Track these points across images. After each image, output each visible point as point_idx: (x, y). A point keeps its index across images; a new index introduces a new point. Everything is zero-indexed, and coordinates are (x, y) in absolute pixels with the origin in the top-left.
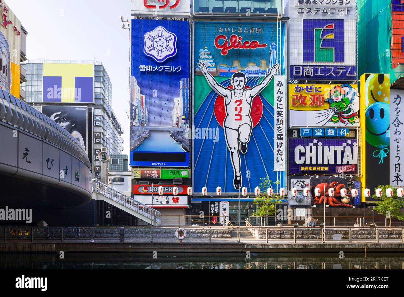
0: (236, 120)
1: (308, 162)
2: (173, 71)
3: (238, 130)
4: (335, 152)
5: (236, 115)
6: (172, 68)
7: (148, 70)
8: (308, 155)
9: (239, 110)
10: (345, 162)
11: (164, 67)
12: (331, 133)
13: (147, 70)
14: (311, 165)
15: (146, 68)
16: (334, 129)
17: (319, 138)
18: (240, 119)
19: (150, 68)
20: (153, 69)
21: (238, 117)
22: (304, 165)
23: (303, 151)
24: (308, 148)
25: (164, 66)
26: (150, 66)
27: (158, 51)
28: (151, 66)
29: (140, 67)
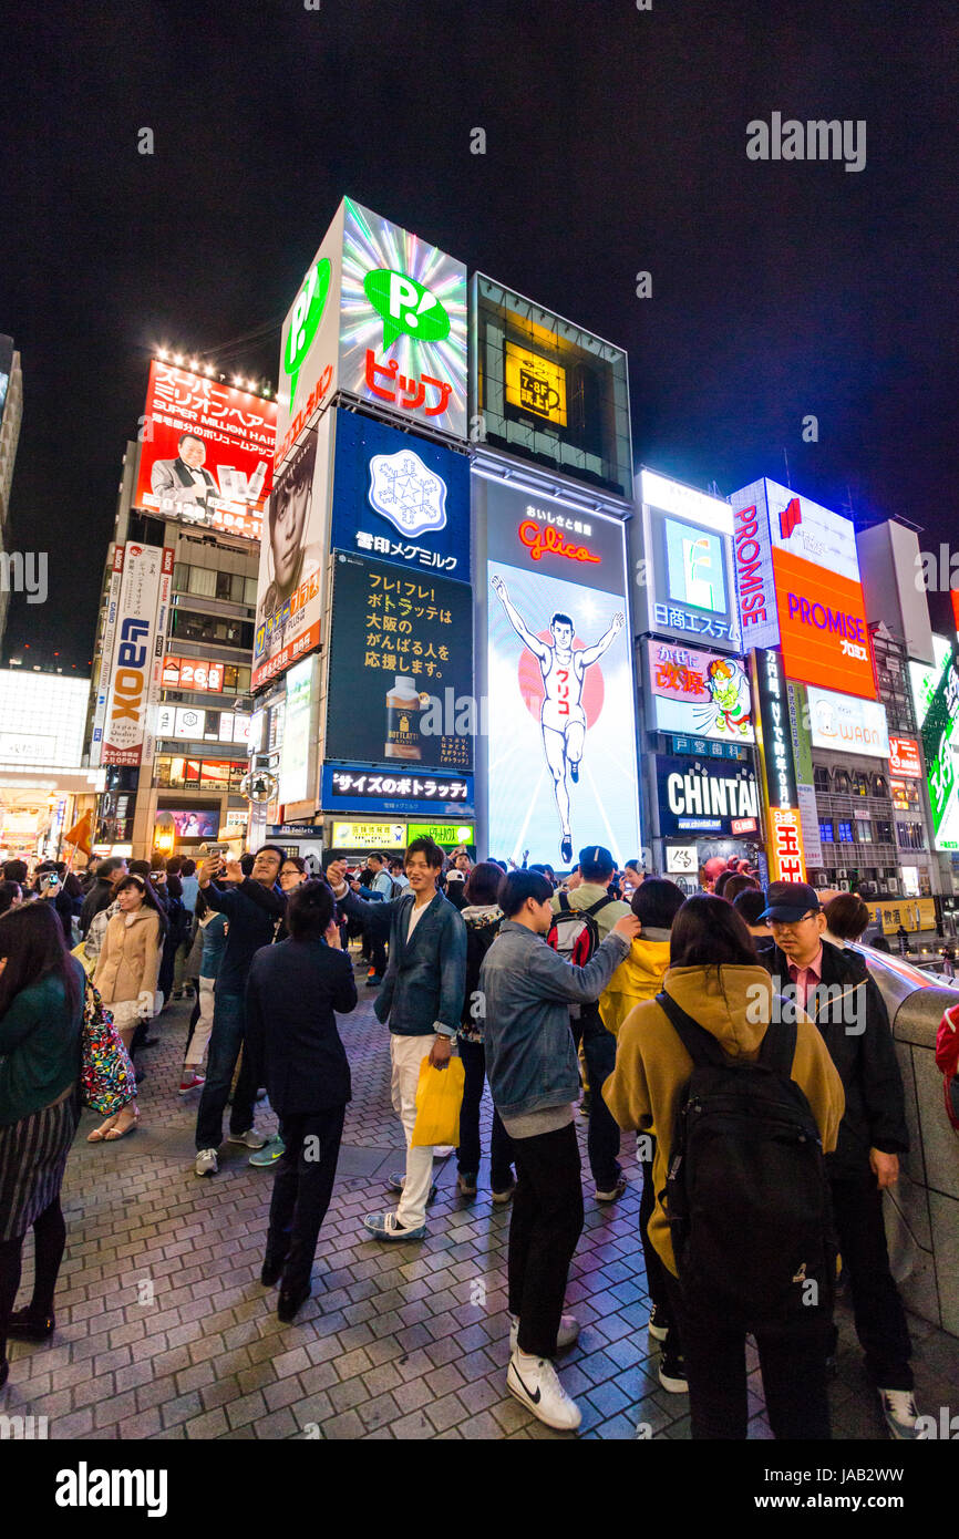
0: (561, 712)
1: (690, 811)
2: (439, 566)
3: (563, 734)
4: (727, 789)
5: (561, 702)
6: (437, 557)
7: (379, 550)
8: (689, 794)
9: (564, 692)
10: (742, 814)
11: (418, 553)
12: (717, 751)
13: (376, 548)
14: (694, 816)
15: (373, 543)
16: (722, 744)
17: (700, 758)
18: (567, 712)
19: (383, 545)
20: (392, 549)
21: (564, 708)
22: (685, 815)
23: (680, 786)
24: (687, 778)
25: (418, 549)
26: (383, 539)
27: (405, 508)
28: (388, 542)
29: (358, 536)
